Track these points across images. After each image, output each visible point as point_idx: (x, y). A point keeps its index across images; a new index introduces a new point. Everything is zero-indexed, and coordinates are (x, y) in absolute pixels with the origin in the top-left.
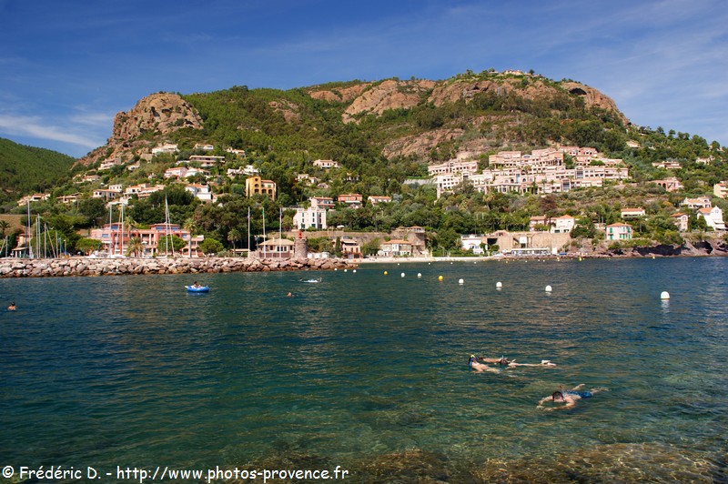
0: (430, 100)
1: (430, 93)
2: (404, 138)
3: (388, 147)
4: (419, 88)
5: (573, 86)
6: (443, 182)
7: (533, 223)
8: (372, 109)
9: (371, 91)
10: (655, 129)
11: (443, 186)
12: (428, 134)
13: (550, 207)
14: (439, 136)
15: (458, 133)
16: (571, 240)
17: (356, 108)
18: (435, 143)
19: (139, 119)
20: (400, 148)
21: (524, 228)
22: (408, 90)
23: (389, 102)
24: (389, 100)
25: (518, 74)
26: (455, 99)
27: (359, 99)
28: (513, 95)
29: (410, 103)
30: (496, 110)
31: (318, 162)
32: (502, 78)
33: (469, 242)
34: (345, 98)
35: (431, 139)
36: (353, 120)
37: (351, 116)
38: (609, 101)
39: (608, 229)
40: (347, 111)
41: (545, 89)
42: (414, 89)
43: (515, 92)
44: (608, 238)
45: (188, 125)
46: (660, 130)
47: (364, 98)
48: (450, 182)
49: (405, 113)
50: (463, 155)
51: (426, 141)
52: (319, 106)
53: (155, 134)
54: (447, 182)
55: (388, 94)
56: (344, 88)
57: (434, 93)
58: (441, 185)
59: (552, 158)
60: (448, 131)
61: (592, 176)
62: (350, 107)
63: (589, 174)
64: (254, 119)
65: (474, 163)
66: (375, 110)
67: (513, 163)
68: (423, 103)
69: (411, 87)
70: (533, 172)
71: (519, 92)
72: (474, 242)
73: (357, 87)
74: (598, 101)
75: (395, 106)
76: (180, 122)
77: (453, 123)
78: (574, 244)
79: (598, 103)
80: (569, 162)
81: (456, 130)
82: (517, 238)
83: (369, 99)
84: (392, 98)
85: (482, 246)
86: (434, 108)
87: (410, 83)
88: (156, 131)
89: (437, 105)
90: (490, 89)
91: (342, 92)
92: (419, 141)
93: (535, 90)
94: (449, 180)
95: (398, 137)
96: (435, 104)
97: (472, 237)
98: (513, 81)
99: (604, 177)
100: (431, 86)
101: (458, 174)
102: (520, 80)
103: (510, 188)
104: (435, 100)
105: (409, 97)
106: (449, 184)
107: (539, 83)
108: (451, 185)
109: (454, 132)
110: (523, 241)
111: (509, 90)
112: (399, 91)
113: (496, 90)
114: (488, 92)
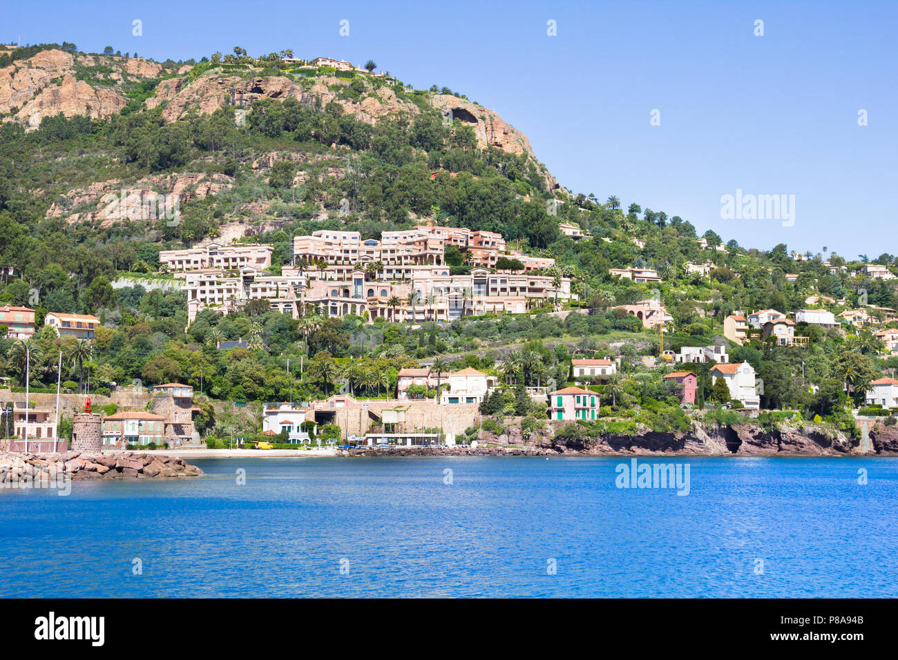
0: (152, 104)
1: (149, 87)
2: (99, 185)
4: (125, 74)
5: (452, 103)
6: (199, 289)
7: (404, 383)
8: (13, 110)
10: (603, 201)
11: (199, 296)
12: (155, 179)
14: (180, 186)
15: (220, 185)
16: (482, 419)
20: (91, 207)
21: (387, 391)
22: (101, 77)
23: (56, 99)
24: (56, 93)
25: (345, 68)
26: (211, 107)
28: (334, 109)
29: (106, 107)
30: (298, 139)
32: (311, 73)
33: (278, 418)
35: (163, 190)
38: (521, 141)
39: (553, 399)
41: (399, 106)
42: (114, 76)
43: (340, 108)
44: (555, 416)
46: (614, 202)
48: (215, 287)
49: (94, 127)
50: (233, 232)
54: (207, 287)
55: (54, 81)
57: (160, 90)
58: (194, 292)
59: (423, 249)
60: (201, 176)
61: (504, 290)
63: (499, 286)
65: (265, 251)
66: (21, 114)
67: (343, 255)
68: (135, 108)
69: (106, 71)
70: (385, 275)
71: (348, 108)
72: (291, 418)
74: (499, 137)
75: (71, 110)
77: (210, 160)
79: (499, 140)
80: (457, 260)
81: (216, 176)
82: (376, 412)
86: (162, 123)
87: (103, 61)
89: (171, 117)
90: (286, 94)
93: (378, 104)
94: (212, 283)
95: (84, 181)
96: (165, 114)
97: (285, 407)
98: (334, 81)
99: (527, 294)
100: (150, 73)
101: (232, 272)
102: (347, 82)
103: (345, 306)
104: (164, 105)
105: (104, 91)
106: (212, 292)
107: (386, 91)
108: (217, 295)
109: (213, 181)
110: (388, 418)
111: (325, 101)
112: (80, 78)
113: (299, 98)
114: (282, 100)
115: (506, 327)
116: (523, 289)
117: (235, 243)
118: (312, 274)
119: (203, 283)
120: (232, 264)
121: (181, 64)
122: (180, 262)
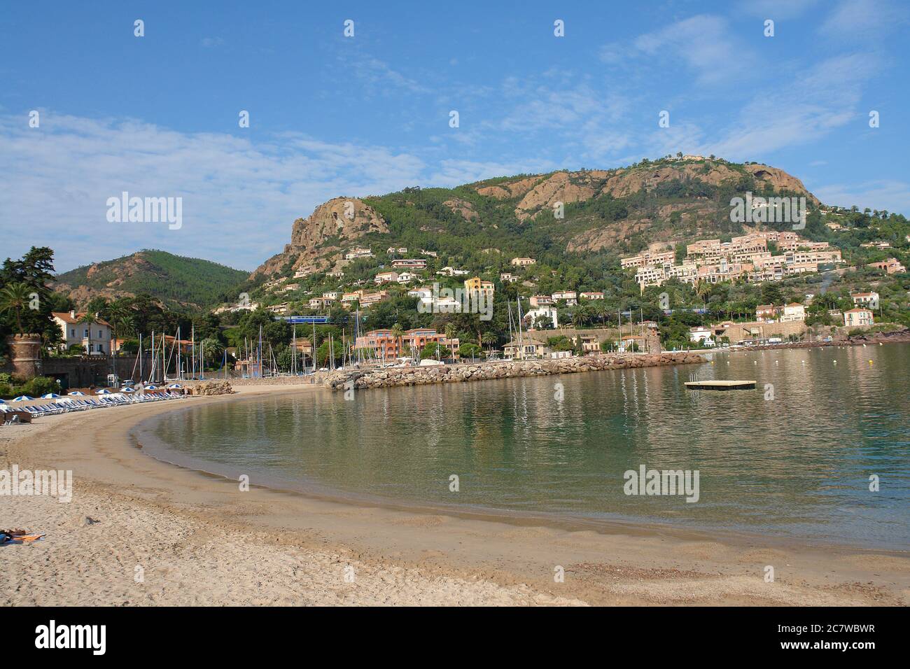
0: (606, 190)
1: (603, 183)
2: (589, 232)
3: (573, 241)
4: (591, 178)
5: (757, 168)
6: (644, 275)
7: (759, 313)
8: (546, 203)
9: (542, 184)
10: (849, 208)
11: (644, 279)
12: (614, 226)
13: (774, 295)
14: (626, 227)
15: (645, 224)
16: (806, 328)
17: (529, 202)
18: (622, 236)
19: (321, 225)
20: (586, 242)
21: (752, 317)
22: (581, 181)
23: (563, 195)
24: (562, 192)
25: (699, 159)
26: (635, 188)
27: (530, 194)
28: (698, 182)
29: (585, 195)
30: (681, 197)
31: (517, 261)
32: (682, 164)
33: (698, 334)
34: (515, 194)
35: (618, 230)
36: (527, 215)
37: (525, 212)
38: (797, 182)
39: (846, 315)
40: (519, 207)
41: (730, 174)
42: (587, 180)
43: (699, 179)
44: (847, 324)
45: (374, 229)
46: (855, 209)
47: (536, 192)
48: (651, 274)
49: (582, 205)
50: (655, 247)
51: (613, 234)
52: (489, 203)
53: (341, 240)
54: (648, 275)
55: (561, 187)
56: (512, 183)
57: (609, 183)
58: (641, 277)
59: (754, 244)
60: (635, 221)
61: (804, 261)
62: (523, 202)
63: (800, 259)
64: (435, 220)
65: (671, 254)
66: (549, 204)
67: (712, 252)
68: (598, 193)
69: (583, 178)
70: (736, 260)
71: (704, 179)
72: (704, 334)
73: (525, 181)
74: (785, 182)
75: (572, 199)
76: (365, 227)
77: (638, 213)
78: (809, 332)
79: (785, 184)
80: (773, 249)
81: (642, 221)
82: (747, 328)
83: (541, 193)
84: (566, 190)
85: (712, 338)
86: (612, 198)
87: (581, 175)
88: (341, 237)
89: (616, 195)
90: (671, 176)
91: (511, 186)
92: (605, 233)
93: (719, 174)
94: (650, 272)
95: (581, 231)
96: (613, 194)
97: (700, 329)
98: (694, 166)
99: (817, 262)
100: (603, 176)
101: (658, 266)
102: (701, 166)
103: (719, 277)
104: (612, 190)
105: (583, 188)
106: (650, 276)
107: (722, 167)
108: (653, 278)
109: (641, 223)
110: (754, 331)
111: (692, 176)
112: (572, 183)
113: (678, 177)
114: (670, 180)
115: (808, 281)
116: (814, 260)
117: (657, 252)
118: (698, 263)
119: (645, 273)
120: (657, 262)
121: (616, 170)
122: (632, 264)
